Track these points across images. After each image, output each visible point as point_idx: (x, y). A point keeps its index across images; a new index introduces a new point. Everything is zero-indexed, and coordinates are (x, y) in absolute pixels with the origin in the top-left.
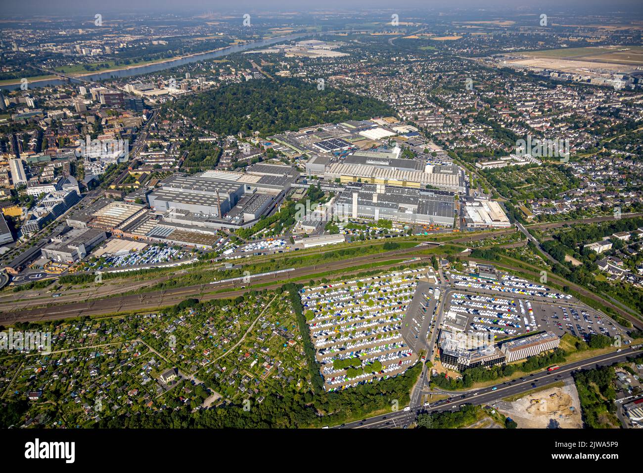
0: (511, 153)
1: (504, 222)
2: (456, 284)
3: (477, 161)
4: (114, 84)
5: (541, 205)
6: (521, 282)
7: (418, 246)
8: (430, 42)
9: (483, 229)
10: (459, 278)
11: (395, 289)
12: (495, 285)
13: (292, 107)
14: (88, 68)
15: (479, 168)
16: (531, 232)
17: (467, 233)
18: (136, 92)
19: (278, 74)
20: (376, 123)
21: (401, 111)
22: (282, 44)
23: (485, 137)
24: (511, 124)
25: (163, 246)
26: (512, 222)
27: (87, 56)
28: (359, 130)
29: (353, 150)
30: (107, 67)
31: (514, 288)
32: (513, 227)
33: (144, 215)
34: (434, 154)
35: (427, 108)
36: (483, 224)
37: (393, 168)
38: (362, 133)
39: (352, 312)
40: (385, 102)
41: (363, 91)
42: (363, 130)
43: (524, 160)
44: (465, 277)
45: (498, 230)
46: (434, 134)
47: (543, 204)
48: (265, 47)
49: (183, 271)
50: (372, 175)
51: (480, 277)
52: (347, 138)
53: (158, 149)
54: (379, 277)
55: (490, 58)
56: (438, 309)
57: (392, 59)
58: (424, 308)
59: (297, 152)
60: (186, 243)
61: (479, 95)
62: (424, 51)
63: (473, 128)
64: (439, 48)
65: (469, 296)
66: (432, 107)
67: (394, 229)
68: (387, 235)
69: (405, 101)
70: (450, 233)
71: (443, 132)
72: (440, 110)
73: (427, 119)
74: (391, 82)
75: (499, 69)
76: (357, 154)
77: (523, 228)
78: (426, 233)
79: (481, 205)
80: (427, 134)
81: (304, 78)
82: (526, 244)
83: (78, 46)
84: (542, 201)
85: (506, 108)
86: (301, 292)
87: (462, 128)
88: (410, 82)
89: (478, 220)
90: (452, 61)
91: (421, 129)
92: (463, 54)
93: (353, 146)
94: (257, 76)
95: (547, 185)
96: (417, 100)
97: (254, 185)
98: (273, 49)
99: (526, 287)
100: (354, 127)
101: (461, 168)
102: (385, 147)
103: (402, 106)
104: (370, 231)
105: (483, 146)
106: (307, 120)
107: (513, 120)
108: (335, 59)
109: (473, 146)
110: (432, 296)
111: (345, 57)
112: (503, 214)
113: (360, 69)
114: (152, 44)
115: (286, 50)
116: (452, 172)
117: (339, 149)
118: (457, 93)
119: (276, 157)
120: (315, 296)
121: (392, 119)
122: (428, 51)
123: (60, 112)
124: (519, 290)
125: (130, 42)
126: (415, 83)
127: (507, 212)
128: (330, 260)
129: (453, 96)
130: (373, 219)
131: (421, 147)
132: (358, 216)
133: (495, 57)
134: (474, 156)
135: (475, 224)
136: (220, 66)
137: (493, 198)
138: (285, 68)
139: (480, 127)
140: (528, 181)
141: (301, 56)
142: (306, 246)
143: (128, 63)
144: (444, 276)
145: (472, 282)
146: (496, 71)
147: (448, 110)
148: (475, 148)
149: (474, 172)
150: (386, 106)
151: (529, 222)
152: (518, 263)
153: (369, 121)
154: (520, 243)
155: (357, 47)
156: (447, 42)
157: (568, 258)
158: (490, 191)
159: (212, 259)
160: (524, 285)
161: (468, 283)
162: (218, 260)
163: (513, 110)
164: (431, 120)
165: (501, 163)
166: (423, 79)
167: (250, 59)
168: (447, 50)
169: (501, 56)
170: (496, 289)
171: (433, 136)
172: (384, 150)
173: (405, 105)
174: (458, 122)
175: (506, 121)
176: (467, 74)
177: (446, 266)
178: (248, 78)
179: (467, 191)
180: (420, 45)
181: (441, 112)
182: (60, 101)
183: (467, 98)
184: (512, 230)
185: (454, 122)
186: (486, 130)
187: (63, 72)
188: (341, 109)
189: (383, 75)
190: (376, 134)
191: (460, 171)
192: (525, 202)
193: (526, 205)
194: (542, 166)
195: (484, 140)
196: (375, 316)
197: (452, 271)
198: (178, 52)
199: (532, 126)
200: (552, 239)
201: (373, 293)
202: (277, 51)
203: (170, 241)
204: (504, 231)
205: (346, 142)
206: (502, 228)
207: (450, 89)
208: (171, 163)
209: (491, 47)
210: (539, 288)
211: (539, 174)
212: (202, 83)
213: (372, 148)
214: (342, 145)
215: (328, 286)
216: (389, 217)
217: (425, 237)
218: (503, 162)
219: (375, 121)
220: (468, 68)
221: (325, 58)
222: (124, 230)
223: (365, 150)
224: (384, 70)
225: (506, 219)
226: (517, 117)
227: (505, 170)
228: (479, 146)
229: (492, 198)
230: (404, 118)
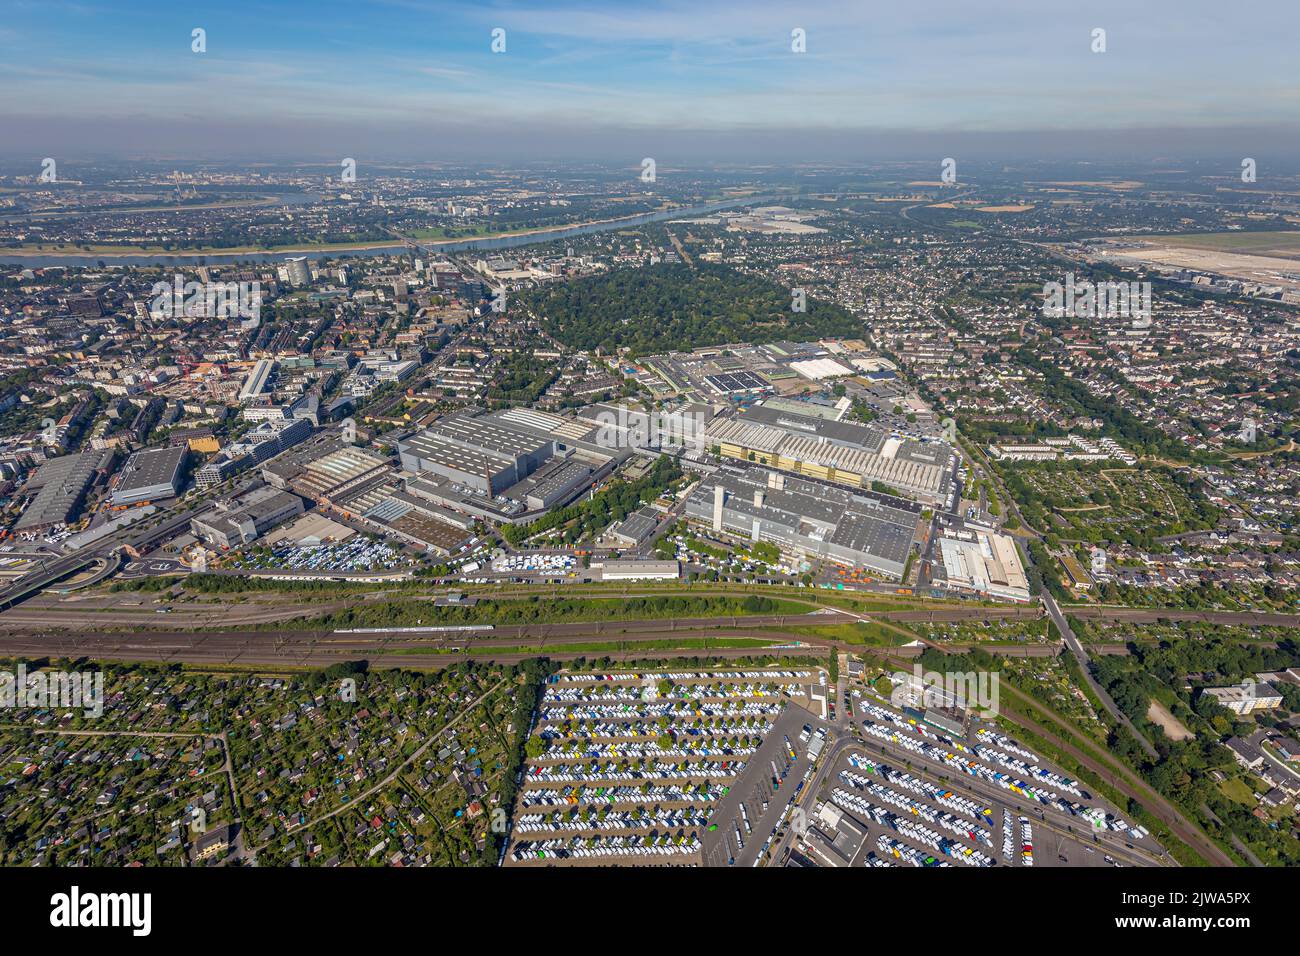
0: (1071, 431)
1: (1018, 590)
2: (867, 728)
3: (993, 441)
4: (465, 258)
5: (1114, 559)
6: (1021, 758)
7: (814, 613)
8: (972, 215)
9: (964, 597)
10: (878, 713)
11: (731, 713)
12: (955, 752)
13: (699, 311)
14: (447, 234)
15: (994, 457)
16: (1074, 623)
17: (928, 601)
18: (488, 272)
19: (702, 257)
20: (827, 349)
21: (877, 331)
22: (728, 210)
23: (1025, 392)
24: (1086, 373)
25: (377, 538)
26: (1034, 590)
27: (457, 217)
28: (792, 359)
29: (766, 395)
30: (474, 233)
31: (1001, 772)
32: (1034, 604)
33: (379, 476)
34: (911, 418)
35: (927, 328)
36: (967, 585)
37: (821, 439)
38: (794, 365)
39: (624, 754)
40: (856, 314)
41: (826, 292)
42: (799, 359)
43: (1096, 451)
44: (890, 714)
45: (998, 606)
46: (924, 378)
47: (1120, 557)
48: (703, 216)
49: (380, 595)
50: (778, 446)
51: (926, 723)
52: (766, 371)
53: (467, 363)
54: (711, 675)
55: (1076, 244)
56: (805, 789)
57: (895, 240)
58: (775, 781)
59: (673, 390)
60: (414, 539)
61: (1035, 310)
62: (956, 229)
63: (1005, 372)
64: (984, 225)
65: (886, 770)
66: (937, 327)
67: (780, 567)
68: (762, 577)
69: (891, 313)
70: (891, 593)
71: (943, 376)
72: (950, 335)
73: (921, 348)
74: (878, 279)
75: (1088, 265)
76: (771, 404)
77: (1057, 610)
78: (840, 587)
79: (975, 540)
80: (910, 378)
81: (739, 265)
82: (1058, 651)
83: (450, 203)
84: (1117, 551)
85: (1083, 338)
86: (551, 681)
87: (981, 372)
88: (912, 280)
89: (958, 574)
90: (1001, 247)
91: (903, 367)
92: (1027, 236)
93: (769, 388)
94: (670, 257)
95: (1138, 513)
96: (914, 312)
97: (572, 442)
98: (714, 218)
99: (1031, 775)
100: (785, 353)
101: (957, 452)
102: (826, 395)
103: (882, 321)
104: (735, 563)
105: (1018, 411)
106: (713, 335)
107: (1093, 364)
108: (801, 236)
109: (993, 409)
110: (800, 748)
111: (819, 235)
112: (1019, 568)
113: (837, 255)
114: (549, 204)
115: (730, 220)
116: (933, 459)
117: (743, 391)
118: (993, 305)
119: (634, 395)
120: (570, 696)
121: (859, 345)
122: (962, 229)
123: (371, 294)
124: (1010, 780)
125: (523, 201)
126: (921, 282)
127: (1029, 564)
128: (634, 616)
129: (984, 311)
130: (750, 537)
131: (891, 400)
132: (723, 528)
133: (1086, 244)
134: (991, 430)
135: (950, 582)
136: (624, 239)
137: (1005, 528)
138: (718, 248)
139: (1020, 372)
140: (1095, 498)
141: (750, 230)
142: (606, 577)
143: (503, 229)
144: (847, 701)
145: (904, 732)
146: (1082, 269)
147: (967, 336)
148: (998, 413)
149: (981, 463)
150: (855, 320)
151: (1077, 596)
152: (1025, 703)
153: (815, 344)
154: (1042, 647)
155: (843, 219)
156: (1002, 215)
157: (1156, 713)
158: (1003, 508)
159: (437, 579)
160: (1027, 766)
161: (893, 730)
162: (446, 582)
163: (1098, 343)
164: (927, 352)
165: (1043, 451)
166: (938, 276)
167: (672, 232)
168: (999, 227)
169: (1100, 243)
170: (955, 762)
171: (921, 382)
172: (821, 400)
173: (890, 320)
174: (978, 359)
175: (1077, 364)
176: (1023, 270)
177: (857, 676)
178: (655, 260)
179: (956, 503)
180: (952, 218)
181: (951, 339)
182: (383, 278)
183: (1010, 315)
184: (1033, 610)
185: (970, 358)
186: (1030, 380)
187: (414, 236)
188: (777, 319)
189: (870, 267)
190: (817, 369)
191: (952, 459)
192: (1078, 547)
193: (1077, 554)
194: (1134, 466)
195: (1022, 400)
196: (664, 775)
197: (867, 692)
198: (576, 217)
199: (1131, 379)
200: (1124, 652)
201: (683, 713)
202: (716, 222)
203: (392, 531)
204: (1013, 610)
205: (760, 379)
206: (1008, 602)
207: (983, 297)
208: (474, 389)
209: (1083, 225)
210: (1063, 787)
211: (1124, 484)
212: (587, 265)
213: (802, 395)
214: (752, 384)
215: (605, 678)
216: (779, 539)
217: (837, 594)
218: (1048, 449)
219: (826, 345)
220: (1029, 261)
221: (787, 236)
222: (334, 501)
223: (788, 397)
224: (875, 258)
225: (1022, 581)
226: (1103, 358)
227: (1049, 466)
228: (1007, 411)
229: (1004, 525)
230: (879, 344)
